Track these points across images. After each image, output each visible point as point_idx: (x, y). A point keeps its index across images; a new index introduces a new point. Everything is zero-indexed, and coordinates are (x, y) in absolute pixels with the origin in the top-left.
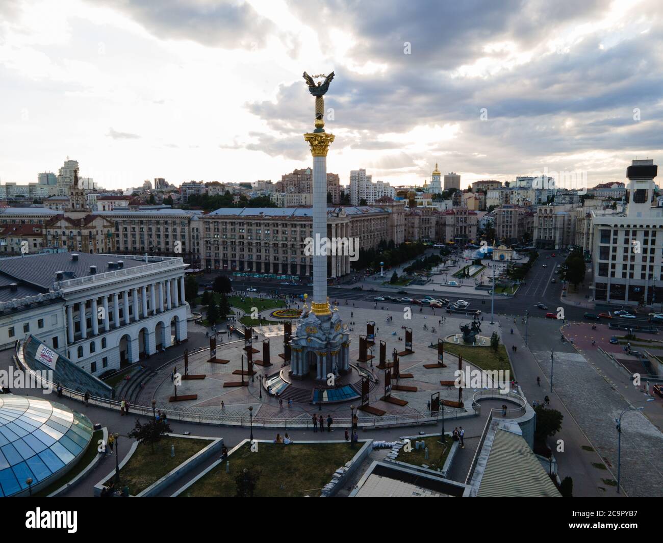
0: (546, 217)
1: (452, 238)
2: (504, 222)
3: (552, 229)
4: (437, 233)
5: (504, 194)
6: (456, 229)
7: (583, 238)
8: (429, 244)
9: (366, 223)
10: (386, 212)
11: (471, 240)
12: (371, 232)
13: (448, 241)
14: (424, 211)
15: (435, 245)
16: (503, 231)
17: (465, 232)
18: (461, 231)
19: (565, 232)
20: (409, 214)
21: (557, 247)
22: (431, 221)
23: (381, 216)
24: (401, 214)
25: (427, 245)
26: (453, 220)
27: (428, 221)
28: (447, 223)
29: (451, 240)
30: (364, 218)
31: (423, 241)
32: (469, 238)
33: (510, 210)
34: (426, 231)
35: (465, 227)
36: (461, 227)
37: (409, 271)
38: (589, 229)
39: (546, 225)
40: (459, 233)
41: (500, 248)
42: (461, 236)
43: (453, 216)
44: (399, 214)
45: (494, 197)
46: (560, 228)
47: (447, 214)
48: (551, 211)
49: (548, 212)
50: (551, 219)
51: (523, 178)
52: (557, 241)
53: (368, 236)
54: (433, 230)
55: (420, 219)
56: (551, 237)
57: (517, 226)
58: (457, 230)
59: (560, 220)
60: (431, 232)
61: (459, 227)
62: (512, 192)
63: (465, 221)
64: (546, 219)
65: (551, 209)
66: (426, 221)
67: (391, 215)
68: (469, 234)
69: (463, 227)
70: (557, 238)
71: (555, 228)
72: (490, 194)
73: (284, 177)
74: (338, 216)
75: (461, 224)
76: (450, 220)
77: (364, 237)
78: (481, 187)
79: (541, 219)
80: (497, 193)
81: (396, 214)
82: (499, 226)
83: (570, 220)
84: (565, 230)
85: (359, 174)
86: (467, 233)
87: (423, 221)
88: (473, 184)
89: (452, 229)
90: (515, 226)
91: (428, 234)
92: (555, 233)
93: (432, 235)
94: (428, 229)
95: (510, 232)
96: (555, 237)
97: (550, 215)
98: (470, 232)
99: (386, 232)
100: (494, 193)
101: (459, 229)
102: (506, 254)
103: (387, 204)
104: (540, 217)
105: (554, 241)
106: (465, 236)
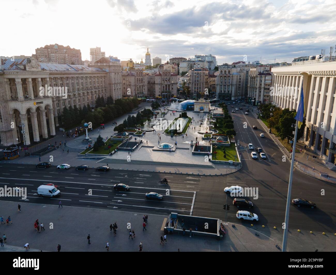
0: (226, 76)
1: (160, 93)
2: (195, 81)
3: (229, 85)
4: (149, 90)
5: (190, 65)
6: (162, 87)
7: (256, 91)
8: (143, 98)
9: (81, 81)
10: (104, 71)
11: (173, 95)
12: (87, 89)
13: (157, 96)
14: (138, 73)
15: (148, 99)
16: (195, 88)
17: (169, 89)
18: (166, 89)
19: (238, 87)
20: (127, 75)
21: (233, 99)
22: (144, 81)
23: (98, 75)
24: (118, 74)
25: (141, 100)
26: (160, 80)
27: (142, 80)
28: (156, 83)
29: (159, 95)
30: (77, 76)
31: (139, 96)
32: (172, 93)
33: (199, 72)
34: (140, 89)
35: (169, 85)
36: (166, 85)
37: (120, 130)
38: (261, 84)
39: (226, 82)
40: (165, 90)
41: (200, 101)
42: (166, 92)
43: (160, 77)
44: (115, 74)
45: (184, 66)
46: (235, 85)
47: (156, 75)
48: (229, 72)
49: (227, 73)
50: (229, 78)
51: (199, 56)
52: (233, 94)
53: (83, 93)
54: (146, 88)
55: (135, 79)
56: (229, 91)
57: (204, 83)
58: (164, 87)
59: (235, 78)
60: (144, 90)
61: (165, 86)
62: (195, 63)
63: (169, 81)
64: (225, 78)
65: (229, 71)
66: (140, 80)
67: (109, 73)
68: (172, 90)
69: (168, 85)
70: (233, 92)
71: (232, 85)
72: (182, 64)
73: (37, 50)
74: (25, 69)
75: (166, 83)
76: (158, 80)
77: (79, 94)
78: (174, 61)
79: (222, 78)
80: (186, 64)
81: (113, 74)
82: (192, 84)
83: (240, 79)
84: (238, 86)
85: (96, 50)
86: (170, 90)
87: (138, 80)
88: (170, 59)
89: (159, 87)
90: (203, 84)
91: (142, 91)
92: (232, 88)
93: (146, 92)
94: (142, 87)
95: (200, 88)
96: (231, 91)
97: (229, 75)
98: (172, 89)
99: (105, 90)
100: (184, 64)
101: (165, 87)
102: (205, 106)
103: (105, 64)
104: (221, 77)
105: (231, 94)
106: (169, 92)
